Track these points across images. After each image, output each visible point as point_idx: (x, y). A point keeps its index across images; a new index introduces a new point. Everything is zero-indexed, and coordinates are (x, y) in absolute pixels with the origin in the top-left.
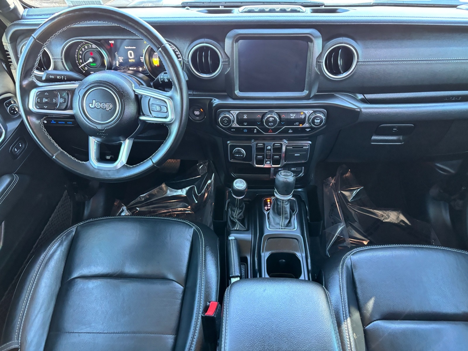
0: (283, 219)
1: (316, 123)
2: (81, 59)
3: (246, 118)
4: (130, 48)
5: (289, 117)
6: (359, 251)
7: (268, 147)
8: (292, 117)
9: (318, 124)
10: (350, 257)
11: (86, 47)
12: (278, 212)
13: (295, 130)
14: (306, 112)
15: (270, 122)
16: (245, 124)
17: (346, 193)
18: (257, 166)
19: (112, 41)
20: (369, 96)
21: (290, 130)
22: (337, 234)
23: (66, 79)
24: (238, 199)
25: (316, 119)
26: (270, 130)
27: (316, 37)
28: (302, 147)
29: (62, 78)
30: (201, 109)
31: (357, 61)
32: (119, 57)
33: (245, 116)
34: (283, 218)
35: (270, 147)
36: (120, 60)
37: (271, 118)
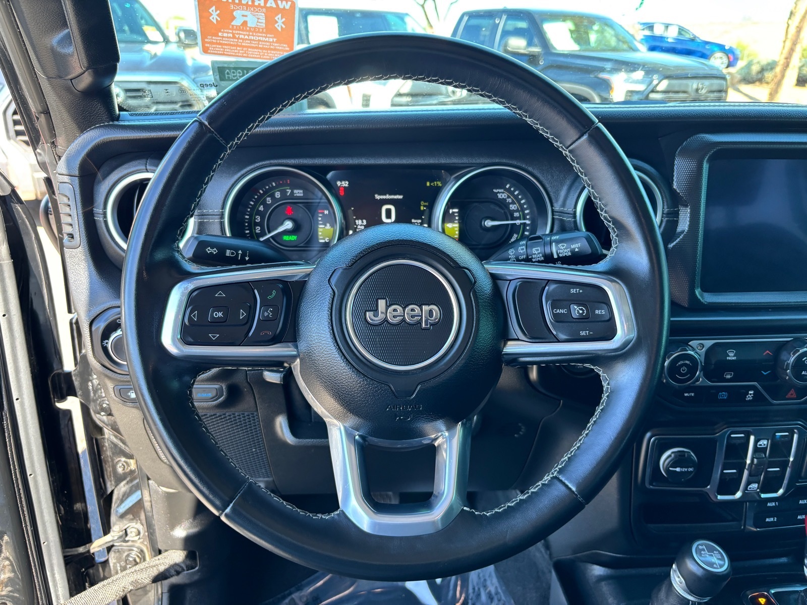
2: (261, 224)
3: (733, 360)
4: (388, 197)
7: (761, 442)
11: (278, 195)
15: (806, 367)
16: (729, 377)
19: (343, 182)
23: (247, 258)
26: (792, 392)
29: (238, 254)
32: (357, 221)
33: (731, 354)
35: (765, 442)
36: (359, 227)
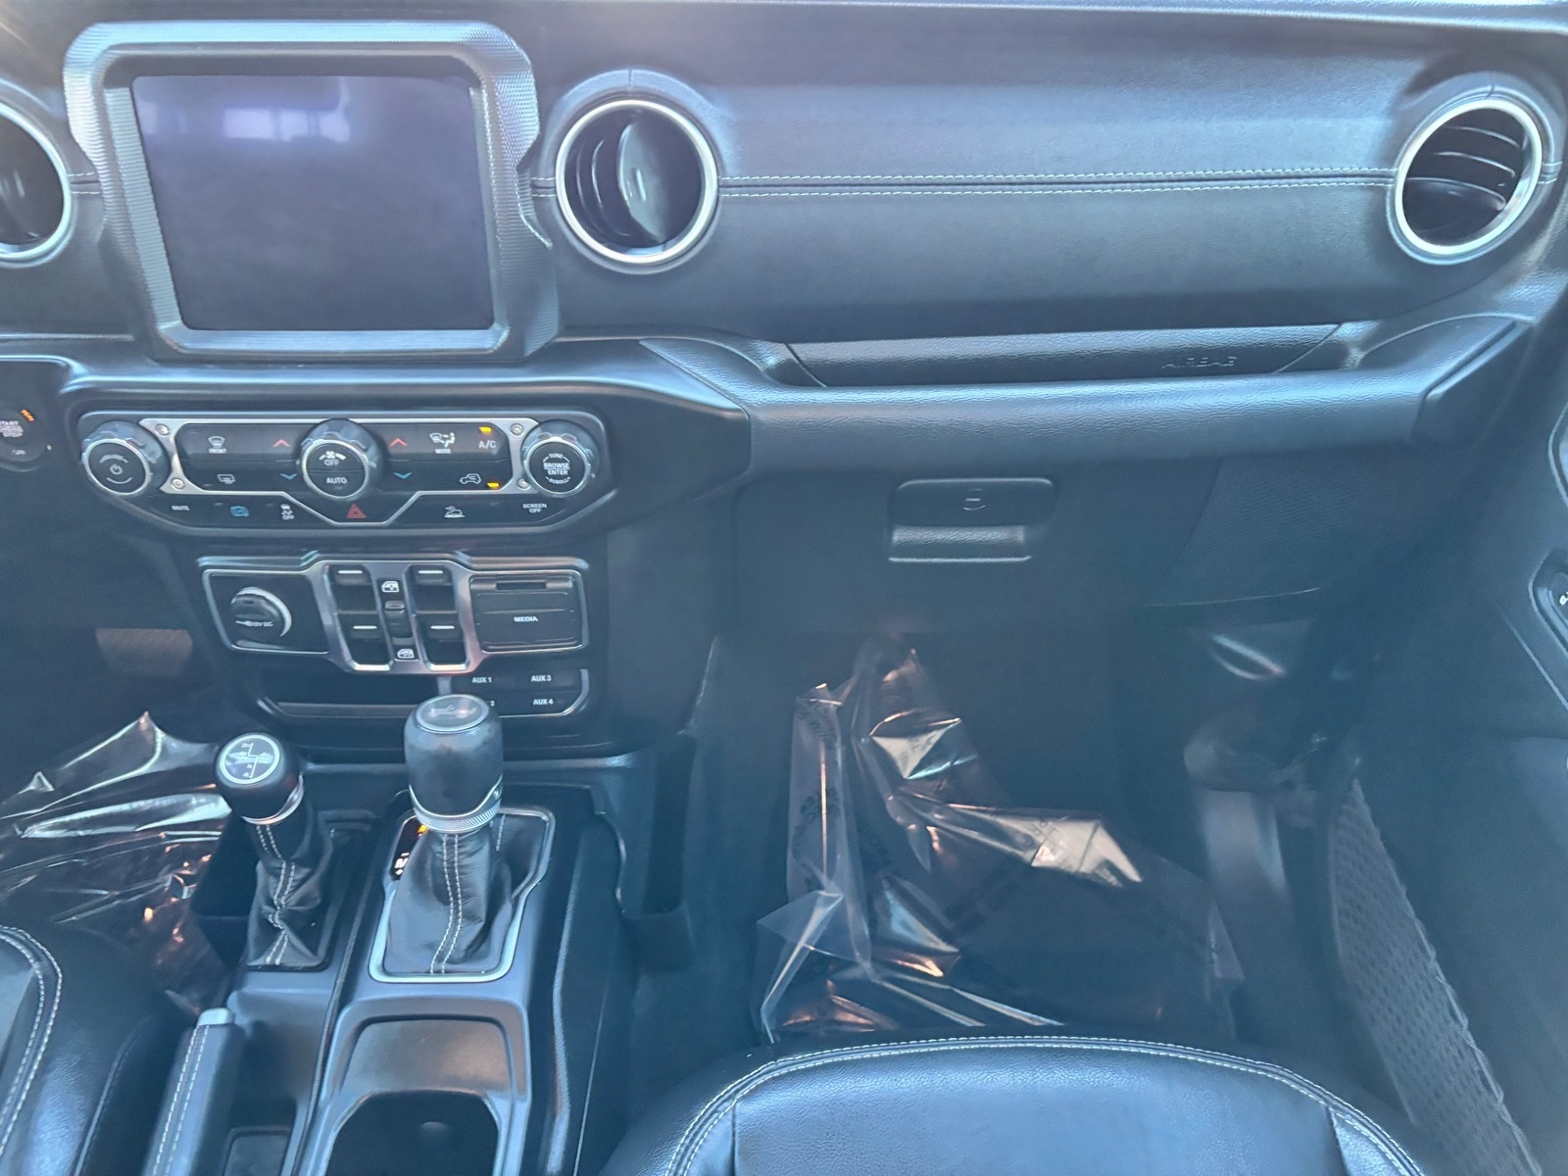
0: (455, 922)
1: (554, 477)
3: (221, 454)
5: (423, 450)
6: (781, 1077)
7: (388, 585)
8: (441, 446)
9: (561, 482)
10: (734, 1108)
12: (435, 886)
13: (478, 512)
14: (503, 423)
15: (331, 471)
16: (228, 481)
17: (894, 746)
18: (358, 667)
20: (812, 352)
21: (451, 508)
22: (808, 942)
24: (263, 827)
25: (549, 461)
26: (354, 508)
27: (504, 66)
28: (543, 586)
30: (25, 412)
31: (718, 180)
34: (456, 918)
35: (395, 585)
37: (330, 454)
